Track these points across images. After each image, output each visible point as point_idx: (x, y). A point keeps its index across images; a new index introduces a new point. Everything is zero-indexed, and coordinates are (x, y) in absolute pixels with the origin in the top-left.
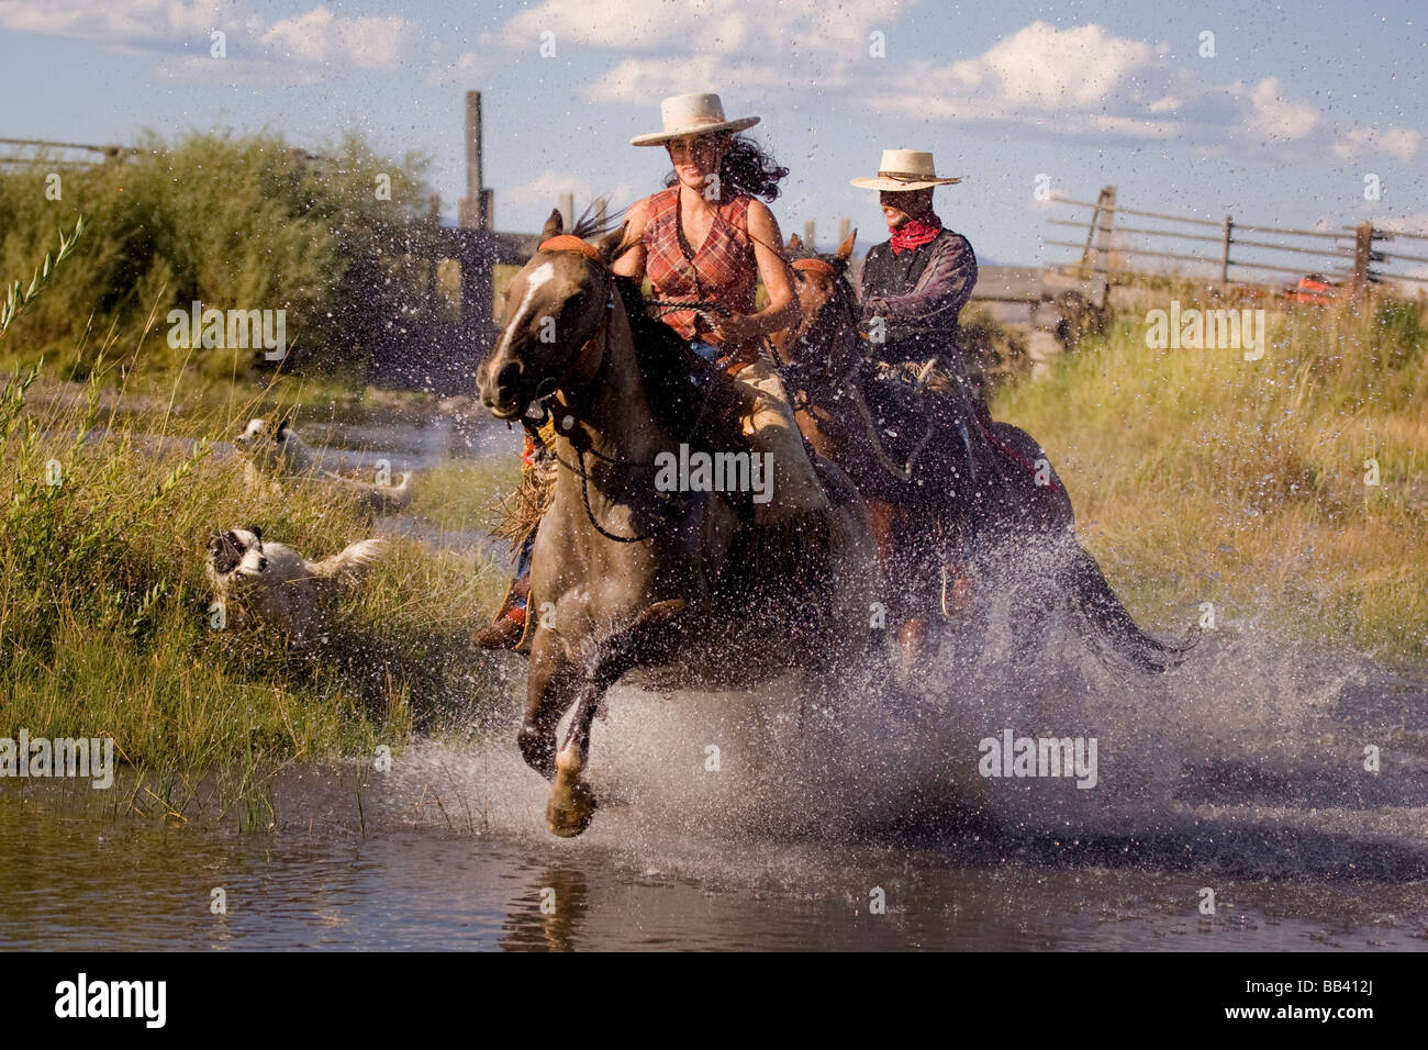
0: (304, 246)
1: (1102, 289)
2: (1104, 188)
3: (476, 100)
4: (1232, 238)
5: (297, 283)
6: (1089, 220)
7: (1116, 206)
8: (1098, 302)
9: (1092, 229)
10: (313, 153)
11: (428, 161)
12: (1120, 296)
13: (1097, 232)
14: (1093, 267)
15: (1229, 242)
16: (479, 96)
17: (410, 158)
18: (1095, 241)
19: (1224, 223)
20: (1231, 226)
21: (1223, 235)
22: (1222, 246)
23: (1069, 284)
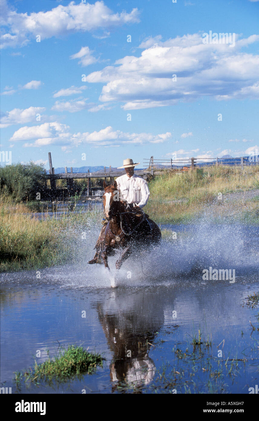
0: (27, 180)
1: (153, 172)
2: (151, 156)
3: (50, 154)
4: (172, 162)
5: (27, 186)
6: (149, 162)
7: (154, 159)
8: (152, 174)
9: (150, 163)
10: (26, 165)
11: (44, 165)
12: (156, 173)
13: (151, 163)
14: (151, 169)
15: (172, 163)
16: (50, 153)
17: (41, 165)
18: (151, 165)
19: (171, 160)
20: (172, 160)
21: (171, 162)
22: (171, 163)
23: (148, 172)
